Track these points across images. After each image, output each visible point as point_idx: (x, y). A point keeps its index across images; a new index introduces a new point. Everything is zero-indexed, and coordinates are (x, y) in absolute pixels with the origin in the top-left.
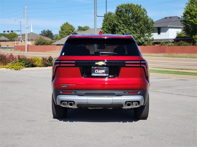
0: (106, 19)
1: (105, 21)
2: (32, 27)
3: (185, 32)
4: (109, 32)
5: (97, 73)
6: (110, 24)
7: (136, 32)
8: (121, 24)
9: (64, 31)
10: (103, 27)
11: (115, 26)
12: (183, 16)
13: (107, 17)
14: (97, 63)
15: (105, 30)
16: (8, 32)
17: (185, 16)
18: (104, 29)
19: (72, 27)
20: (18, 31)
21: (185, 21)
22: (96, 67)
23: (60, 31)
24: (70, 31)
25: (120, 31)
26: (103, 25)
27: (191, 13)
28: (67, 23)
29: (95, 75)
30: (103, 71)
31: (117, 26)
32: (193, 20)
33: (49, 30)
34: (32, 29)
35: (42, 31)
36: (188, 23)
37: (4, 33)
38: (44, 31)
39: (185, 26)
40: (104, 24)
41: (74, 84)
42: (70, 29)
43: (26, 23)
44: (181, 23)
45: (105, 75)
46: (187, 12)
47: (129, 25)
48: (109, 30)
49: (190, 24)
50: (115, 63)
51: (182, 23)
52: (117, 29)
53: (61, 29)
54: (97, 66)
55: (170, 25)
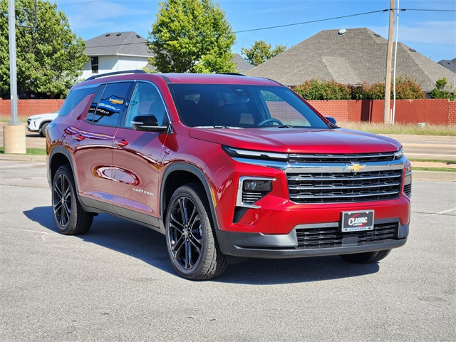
3: (156, 67)
7: (42, 65)
12: (154, 33)
17: (157, 31)
21: (157, 44)
27: (171, 25)
32: (175, 42)
36: (165, 49)
39: (156, 55)
44: (148, 47)
46: (163, 24)
49: (170, 51)
51: (150, 49)
55: (120, 52)
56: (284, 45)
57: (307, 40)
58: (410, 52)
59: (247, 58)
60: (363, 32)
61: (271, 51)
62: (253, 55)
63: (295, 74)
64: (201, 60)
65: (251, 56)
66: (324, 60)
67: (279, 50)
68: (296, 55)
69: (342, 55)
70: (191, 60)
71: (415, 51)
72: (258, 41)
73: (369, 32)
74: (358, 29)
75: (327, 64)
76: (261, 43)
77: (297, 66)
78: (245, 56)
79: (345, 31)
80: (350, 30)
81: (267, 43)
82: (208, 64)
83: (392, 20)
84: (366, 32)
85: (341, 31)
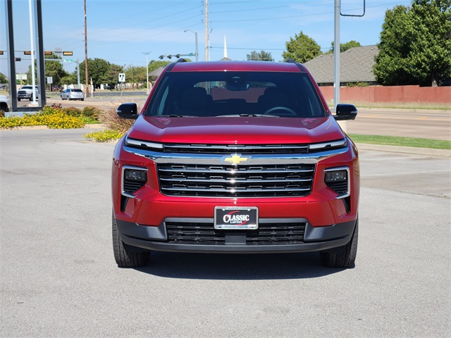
0: (390, 23)
1: (387, 28)
2: (225, 46)
4: (394, 53)
6: (397, 35)
8: (423, 33)
9: (294, 54)
10: (382, 43)
11: (410, 38)
13: (392, 18)
15: (387, 49)
16: (170, 57)
18: (385, 46)
19: (312, 43)
20: (191, 55)
23: (285, 52)
24: (308, 53)
25: (421, 50)
26: (382, 37)
28: (302, 36)
31: (414, 38)
33: (266, 52)
34: (225, 50)
35: (248, 55)
37: (162, 60)
38: (254, 53)
40: (386, 35)
42: (308, 49)
43: (206, 36)
47: (442, 34)
48: (396, 48)
52: (414, 45)
53: (289, 48)
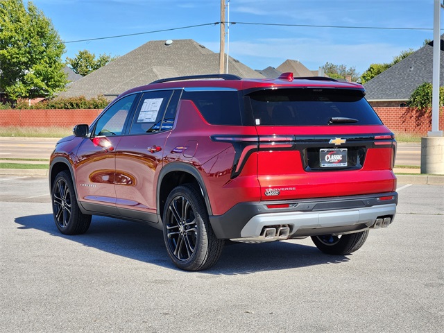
5: (329, 162)
14: (332, 141)
22: (326, 150)
29: (326, 165)
30: (339, 157)
32: (4, 51)
41: (292, 187)
45: (342, 165)
50: (356, 140)
54: (333, 146)
56: (107, 55)
57: (135, 50)
58: (234, 62)
59: (72, 67)
60: (189, 43)
61: (95, 60)
62: (78, 64)
63: (127, 83)
64: (31, 70)
65: (75, 66)
66: (154, 70)
67: (104, 61)
68: (125, 65)
69: (170, 65)
70: (21, 69)
71: (238, 62)
72: (82, 51)
73: (195, 43)
74: (184, 41)
75: (158, 73)
76: (86, 52)
77: (127, 76)
78: (69, 66)
79: (171, 42)
80: (177, 41)
81: (91, 53)
82: (38, 73)
83: (223, 32)
84: (192, 43)
85: (168, 42)
